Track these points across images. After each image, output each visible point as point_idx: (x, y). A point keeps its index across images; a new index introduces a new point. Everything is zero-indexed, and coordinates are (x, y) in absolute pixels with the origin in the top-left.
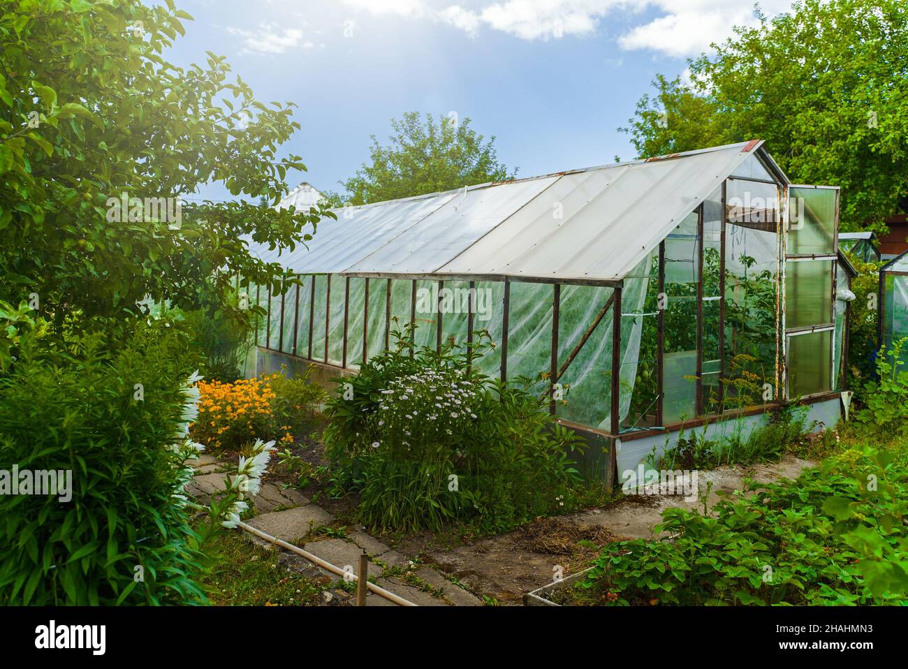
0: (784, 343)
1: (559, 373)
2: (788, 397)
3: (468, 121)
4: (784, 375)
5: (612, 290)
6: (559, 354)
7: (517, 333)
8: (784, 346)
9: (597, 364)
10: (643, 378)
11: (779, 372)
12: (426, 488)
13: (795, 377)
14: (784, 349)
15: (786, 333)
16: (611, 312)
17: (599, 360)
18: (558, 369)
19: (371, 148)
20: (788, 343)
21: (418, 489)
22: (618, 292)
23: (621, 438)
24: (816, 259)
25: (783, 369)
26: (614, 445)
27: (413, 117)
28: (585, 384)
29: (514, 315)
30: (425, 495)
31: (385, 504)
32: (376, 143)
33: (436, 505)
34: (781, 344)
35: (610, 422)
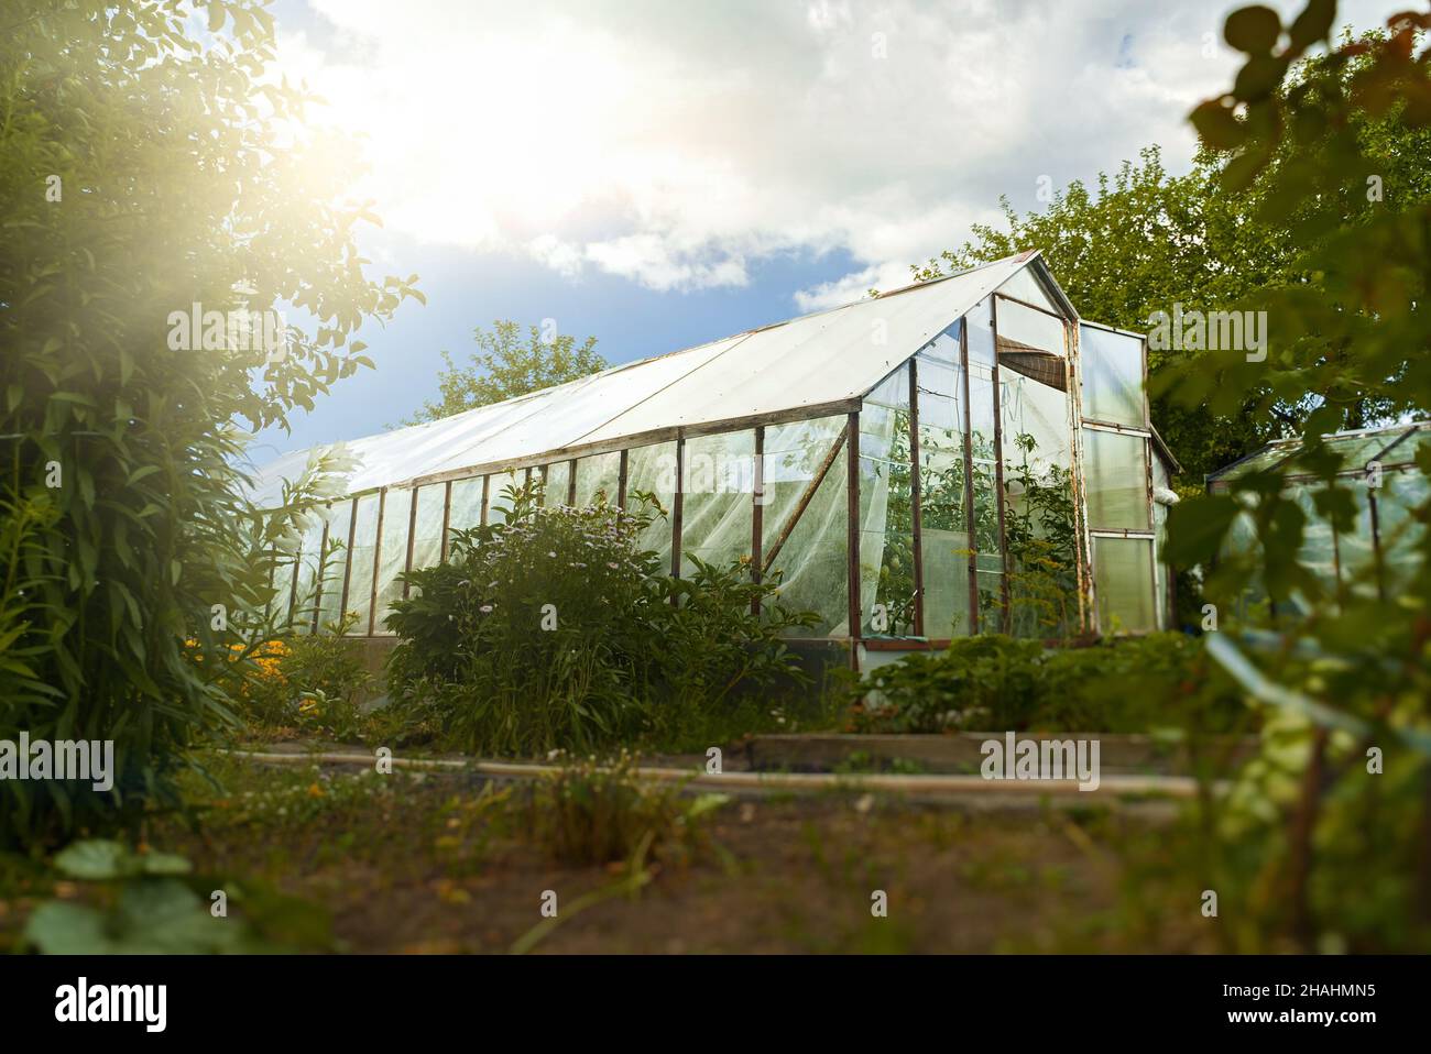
0: (1088, 546)
1: (764, 563)
2: (1099, 627)
3: (592, 341)
4: (1091, 593)
5: (845, 418)
6: (764, 542)
7: (694, 529)
8: (1088, 550)
9: (822, 545)
10: (891, 568)
11: (1083, 590)
12: (566, 688)
13: (1107, 600)
14: (1089, 555)
15: (1090, 531)
16: (844, 450)
17: (826, 537)
18: (764, 557)
19: (441, 374)
20: (1094, 546)
21: (553, 688)
22: (854, 418)
23: (864, 643)
24: (1122, 431)
25: (1089, 585)
26: (855, 652)
27: (508, 329)
28: (806, 577)
29: (690, 504)
30: (564, 696)
31: (497, 714)
32: (450, 364)
33: (584, 712)
34: (1083, 548)
35: (847, 626)
